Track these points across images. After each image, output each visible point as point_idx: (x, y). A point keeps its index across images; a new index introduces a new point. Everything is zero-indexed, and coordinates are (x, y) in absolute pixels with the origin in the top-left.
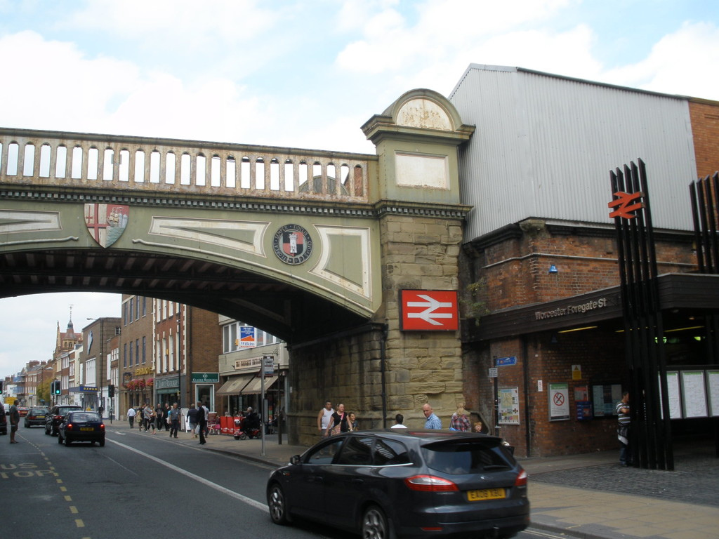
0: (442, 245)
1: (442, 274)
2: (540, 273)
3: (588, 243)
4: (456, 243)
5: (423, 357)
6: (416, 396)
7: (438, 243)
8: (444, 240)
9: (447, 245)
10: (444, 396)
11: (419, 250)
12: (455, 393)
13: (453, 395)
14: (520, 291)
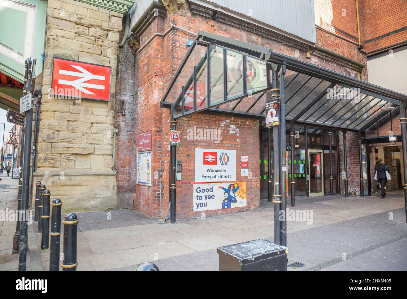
0: (103, 29)
1: (100, 53)
2: (178, 44)
3: (225, 30)
4: (117, 30)
5: (74, 121)
6: (63, 156)
7: (100, 27)
8: (105, 26)
9: (108, 31)
10: (92, 157)
11: (80, 30)
12: (103, 155)
13: (102, 156)
14: (159, 64)
